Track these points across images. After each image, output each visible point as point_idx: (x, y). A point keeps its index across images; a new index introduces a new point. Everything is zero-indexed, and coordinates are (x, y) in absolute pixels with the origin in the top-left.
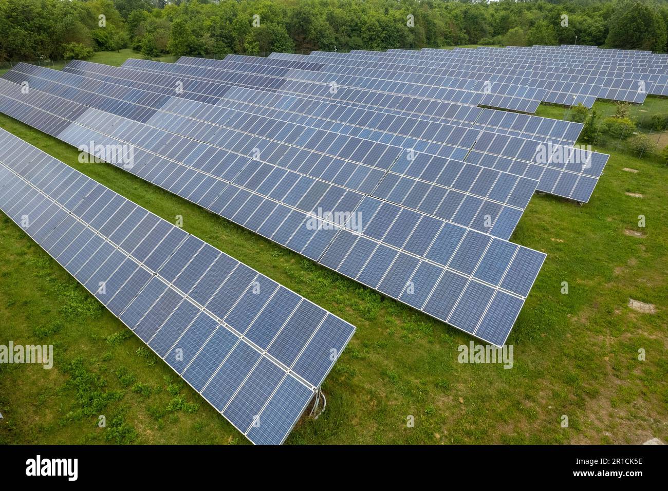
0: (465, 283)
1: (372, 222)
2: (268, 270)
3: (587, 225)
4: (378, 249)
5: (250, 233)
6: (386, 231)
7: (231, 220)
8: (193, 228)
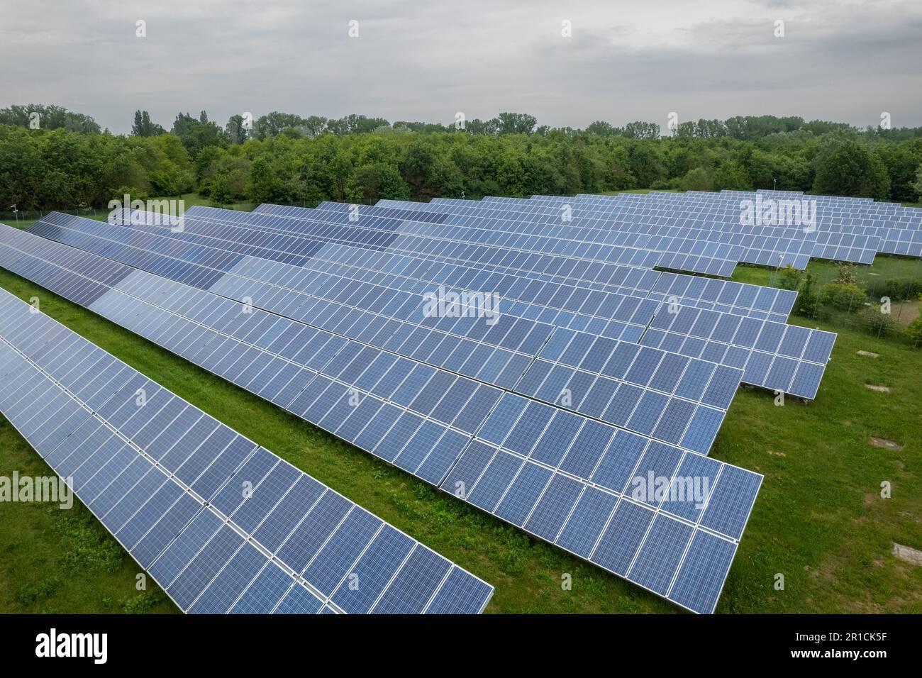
0: (650, 519)
1: (515, 429)
2: (368, 499)
3: (817, 431)
4: (525, 468)
5: (344, 443)
6: (534, 442)
7: (317, 425)
8: (264, 436)
